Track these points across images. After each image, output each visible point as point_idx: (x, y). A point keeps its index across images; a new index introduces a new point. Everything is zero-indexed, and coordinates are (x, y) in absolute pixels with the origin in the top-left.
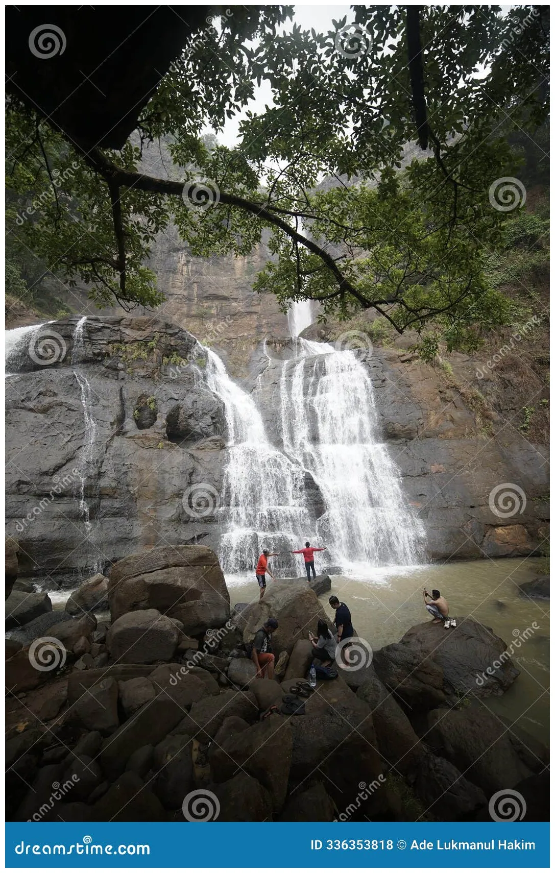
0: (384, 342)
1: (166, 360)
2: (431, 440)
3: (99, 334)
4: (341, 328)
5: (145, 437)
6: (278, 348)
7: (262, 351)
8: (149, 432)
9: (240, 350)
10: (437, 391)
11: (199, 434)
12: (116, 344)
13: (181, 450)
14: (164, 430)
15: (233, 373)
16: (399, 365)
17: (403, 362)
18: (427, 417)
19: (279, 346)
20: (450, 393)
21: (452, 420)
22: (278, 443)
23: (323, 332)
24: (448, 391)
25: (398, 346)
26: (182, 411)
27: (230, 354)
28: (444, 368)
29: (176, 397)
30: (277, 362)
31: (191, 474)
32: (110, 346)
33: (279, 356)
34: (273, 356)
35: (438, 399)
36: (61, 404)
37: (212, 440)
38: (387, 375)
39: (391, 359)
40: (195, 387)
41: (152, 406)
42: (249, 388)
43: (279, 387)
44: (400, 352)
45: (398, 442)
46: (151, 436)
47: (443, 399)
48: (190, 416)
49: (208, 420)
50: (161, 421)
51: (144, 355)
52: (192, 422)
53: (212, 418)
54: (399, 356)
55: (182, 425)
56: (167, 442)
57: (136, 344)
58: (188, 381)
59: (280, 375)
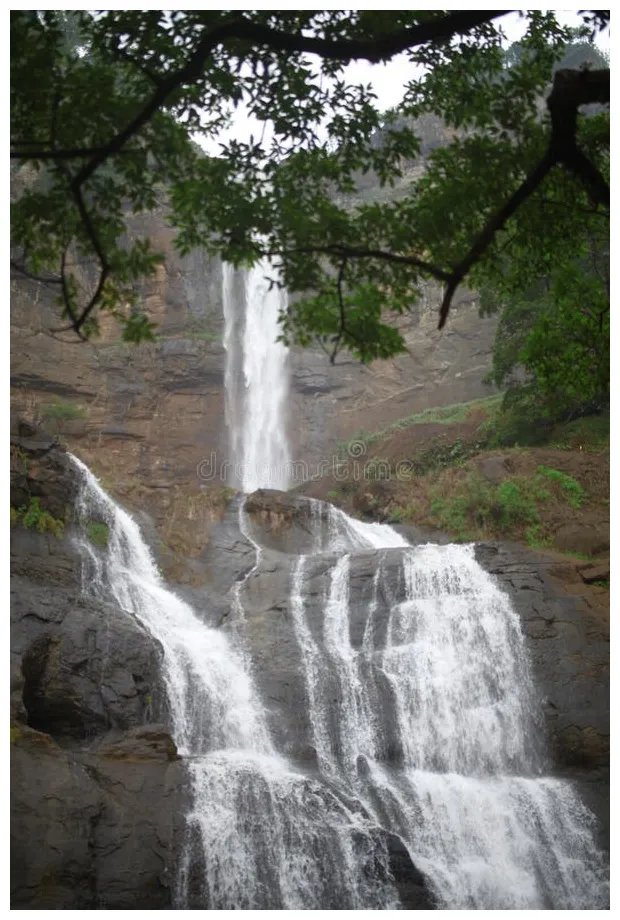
0: (530, 531)
4: (418, 492)
6: (275, 524)
7: (236, 526)
9: (182, 519)
11: (100, 719)
13: (64, 755)
15: (172, 575)
16: (579, 590)
17: (589, 581)
19: (277, 519)
22: (306, 758)
23: (372, 500)
26: (55, 652)
27: (160, 522)
29: (42, 612)
30: (275, 557)
31: (95, 821)
33: (274, 540)
34: (262, 542)
37: (146, 736)
38: (556, 608)
39: (560, 573)
40: (85, 593)
42: (219, 617)
43: (289, 618)
44: (576, 558)
48: (78, 668)
49: (125, 683)
52: (81, 685)
53: (137, 679)
54: (578, 568)
55: (52, 689)
56: (27, 731)
59: (288, 590)
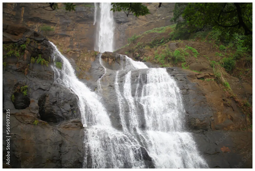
0: (183, 64)
1: (33, 59)
4: (151, 53)
5: (23, 115)
6: (110, 62)
7: (99, 62)
8: (25, 111)
9: (83, 60)
11: (61, 117)
13: (51, 127)
14: (37, 112)
15: (80, 76)
17: (199, 79)
19: (111, 60)
21: (232, 119)
22: (119, 127)
23: (138, 55)
24: (228, 99)
26: (47, 99)
27: (77, 61)
29: (43, 87)
30: (110, 71)
31: (60, 145)
33: (110, 67)
34: (106, 67)
37: (74, 122)
38: (189, 86)
39: (191, 76)
40: (55, 82)
41: (25, 93)
42: (94, 88)
43: (114, 89)
44: (195, 72)
46: (28, 114)
48: (54, 103)
49: (67, 107)
50: (34, 104)
51: (17, 54)
52: (55, 108)
53: (71, 106)
54: (196, 75)
55: (47, 109)
56: (40, 121)
57: (11, 45)
59: (114, 81)
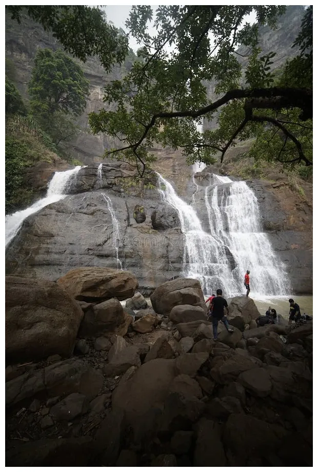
0: (261, 176)
1: (145, 186)
2: (291, 231)
3: (110, 172)
4: (234, 168)
5: (142, 227)
6: (201, 180)
7: (192, 181)
8: (143, 224)
9: (181, 181)
10: (295, 204)
11: (167, 226)
12: (119, 178)
13: (161, 235)
14: (151, 224)
15: (179, 194)
16: (272, 190)
17: (274, 188)
18: (288, 219)
19: (201, 179)
20: (302, 206)
21: (303, 221)
22: (208, 231)
23: (223, 170)
24: (301, 204)
25: (269, 179)
26: (157, 214)
27: (176, 183)
28: (299, 191)
29: (153, 206)
30: (201, 187)
31: (167, 247)
32: (116, 179)
33: (201, 184)
34: (198, 184)
35: (295, 209)
36: (99, 210)
37: (176, 229)
38: (266, 195)
39: (267, 186)
40: (162, 201)
41: (142, 211)
42: (189, 202)
43: (204, 201)
44: (272, 182)
45: (272, 232)
46: (145, 227)
47: (298, 209)
48: (162, 216)
49: (171, 219)
50: (149, 219)
51: (134, 184)
52: (163, 220)
53: (173, 218)
54: (272, 185)
55: (157, 221)
56: (153, 230)
57: (130, 178)
58: (158, 198)
59: (204, 195)
